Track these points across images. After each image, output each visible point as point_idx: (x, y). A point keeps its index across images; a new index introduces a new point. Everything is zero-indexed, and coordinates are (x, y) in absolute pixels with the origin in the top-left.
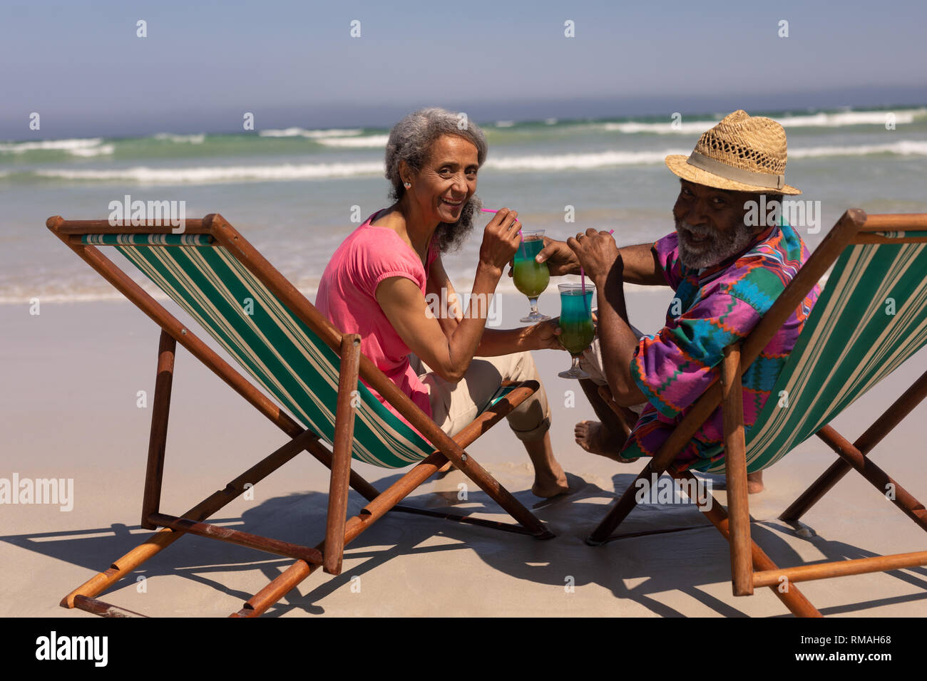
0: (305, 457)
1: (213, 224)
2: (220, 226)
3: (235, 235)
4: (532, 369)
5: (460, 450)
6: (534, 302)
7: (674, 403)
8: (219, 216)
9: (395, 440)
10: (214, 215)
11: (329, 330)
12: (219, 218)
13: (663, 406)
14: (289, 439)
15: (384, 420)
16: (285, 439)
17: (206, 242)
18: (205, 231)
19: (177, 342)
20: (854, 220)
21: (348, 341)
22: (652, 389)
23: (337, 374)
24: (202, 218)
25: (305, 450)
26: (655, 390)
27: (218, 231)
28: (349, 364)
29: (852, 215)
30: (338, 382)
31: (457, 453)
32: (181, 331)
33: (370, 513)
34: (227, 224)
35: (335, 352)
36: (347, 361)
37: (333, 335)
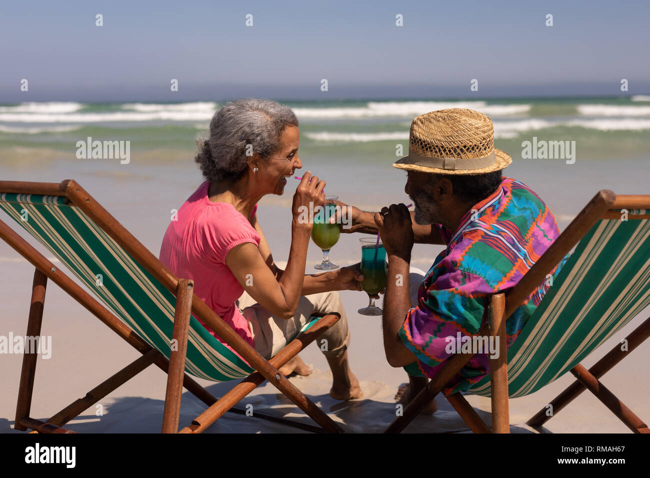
0: (153, 369)
1: (68, 189)
2: (74, 190)
3: (87, 198)
4: (338, 303)
5: (275, 371)
6: (326, 253)
7: (437, 356)
8: (74, 182)
9: (221, 362)
10: (68, 181)
11: (167, 276)
12: (73, 185)
13: (429, 360)
14: (140, 355)
15: (213, 348)
16: (138, 355)
17: (63, 203)
18: (62, 194)
19: (48, 278)
20: (606, 200)
21: (182, 285)
22: (418, 348)
23: (174, 310)
24: (60, 182)
25: (153, 364)
26: (421, 348)
27: (73, 195)
28: (183, 305)
29: (604, 196)
30: (174, 315)
31: (272, 374)
32: (51, 269)
33: (199, 425)
34: (80, 189)
35: (173, 293)
36: (181, 302)
37: (170, 280)
